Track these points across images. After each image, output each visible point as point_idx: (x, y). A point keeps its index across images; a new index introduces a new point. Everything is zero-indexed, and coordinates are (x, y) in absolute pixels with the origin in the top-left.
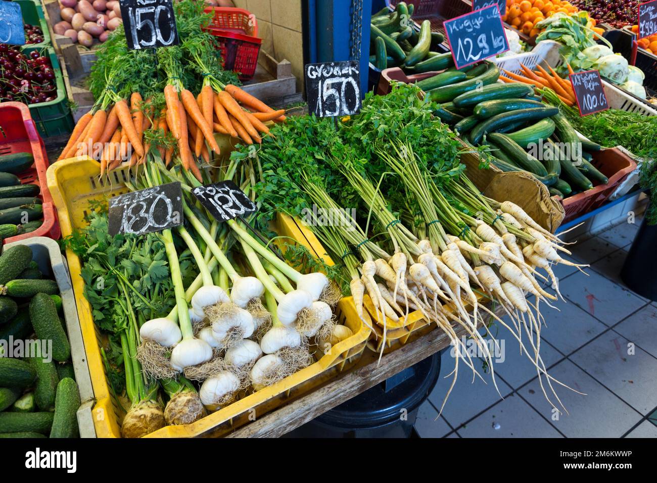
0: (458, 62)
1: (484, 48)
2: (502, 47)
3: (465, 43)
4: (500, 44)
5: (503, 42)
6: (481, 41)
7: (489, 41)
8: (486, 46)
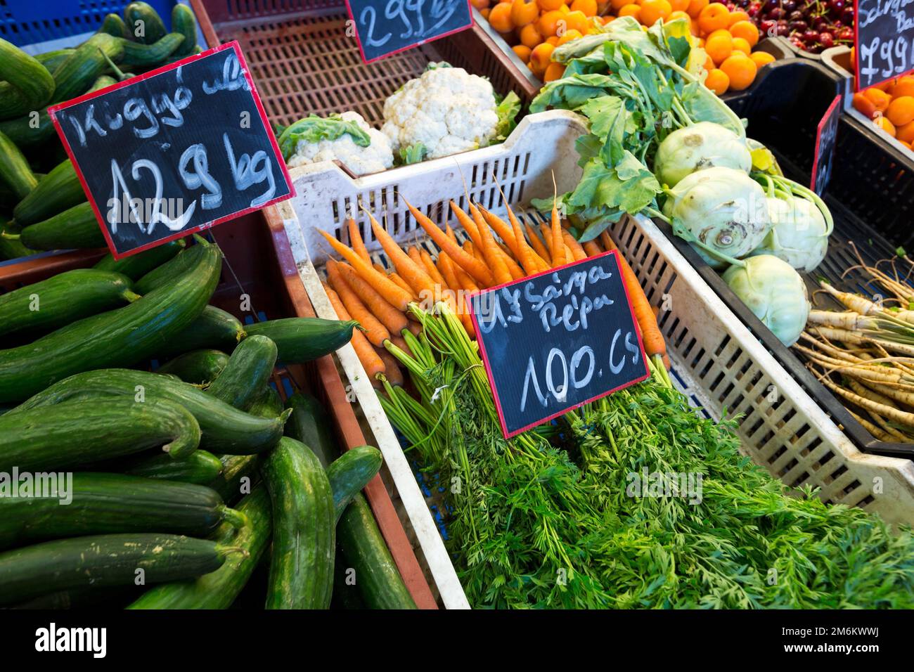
0: (115, 237)
1: (203, 190)
2: (264, 186)
3: (136, 175)
4: (259, 178)
5: (268, 172)
6: (191, 168)
7: (219, 169)
8: (211, 184)
